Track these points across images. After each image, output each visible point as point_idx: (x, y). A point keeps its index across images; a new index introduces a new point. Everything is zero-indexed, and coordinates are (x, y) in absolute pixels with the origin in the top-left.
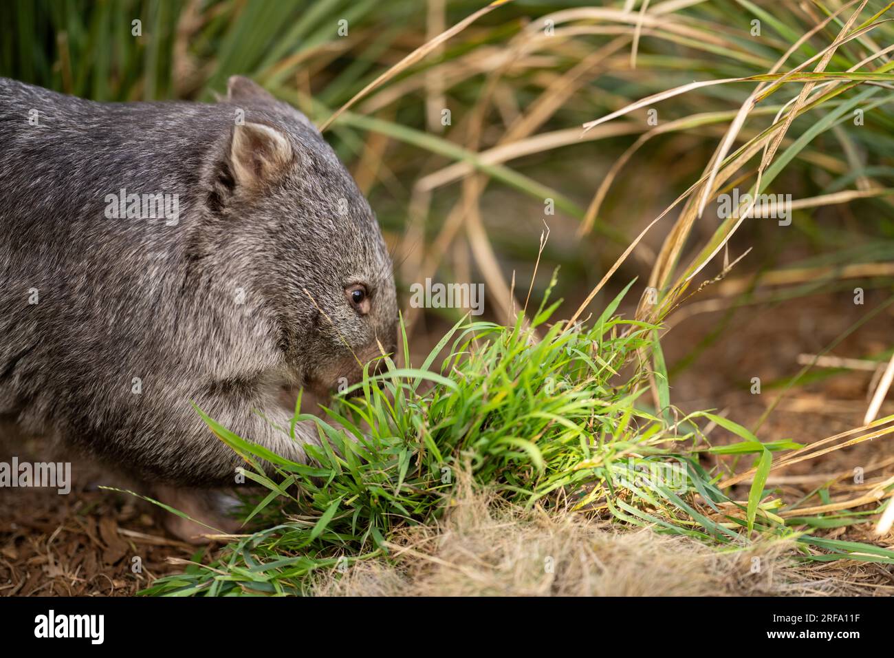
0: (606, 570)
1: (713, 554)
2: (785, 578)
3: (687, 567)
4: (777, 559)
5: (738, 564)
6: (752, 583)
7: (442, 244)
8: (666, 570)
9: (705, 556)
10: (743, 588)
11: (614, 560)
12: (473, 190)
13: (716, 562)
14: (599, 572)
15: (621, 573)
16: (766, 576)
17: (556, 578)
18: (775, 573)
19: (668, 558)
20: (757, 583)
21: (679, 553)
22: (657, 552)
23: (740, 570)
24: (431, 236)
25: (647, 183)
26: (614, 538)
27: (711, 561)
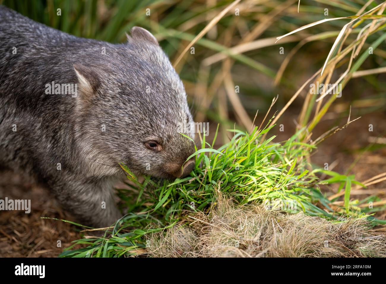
0: (283, 231)
1: (330, 224)
2: (362, 235)
3: (319, 230)
4: (358, 226)
5: (341, 228)
6: (347, 237)
7: (214, 89)
8: (309, 231)
9: (326, 225)
10: (343, 239)
11: (287, 226)
12: (227, 65)
13: (331, 227)
14: (280, 231)
15: (290, 232)
16: (353, 234)
17: (262, 235)
18: (357, 232)
19: (310, 225)
20: (349, 237)
21: (315, 223)
22: (305, 223)
23: (342, 231)
24: (209, 84)
25: (304, 62)
26: (287, 217)
27: (329, 227)
